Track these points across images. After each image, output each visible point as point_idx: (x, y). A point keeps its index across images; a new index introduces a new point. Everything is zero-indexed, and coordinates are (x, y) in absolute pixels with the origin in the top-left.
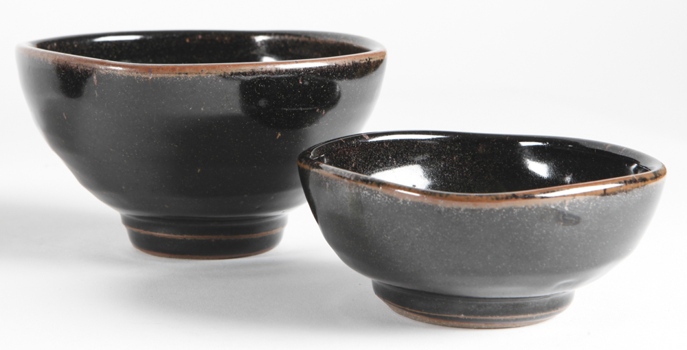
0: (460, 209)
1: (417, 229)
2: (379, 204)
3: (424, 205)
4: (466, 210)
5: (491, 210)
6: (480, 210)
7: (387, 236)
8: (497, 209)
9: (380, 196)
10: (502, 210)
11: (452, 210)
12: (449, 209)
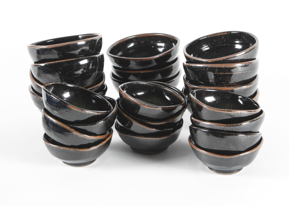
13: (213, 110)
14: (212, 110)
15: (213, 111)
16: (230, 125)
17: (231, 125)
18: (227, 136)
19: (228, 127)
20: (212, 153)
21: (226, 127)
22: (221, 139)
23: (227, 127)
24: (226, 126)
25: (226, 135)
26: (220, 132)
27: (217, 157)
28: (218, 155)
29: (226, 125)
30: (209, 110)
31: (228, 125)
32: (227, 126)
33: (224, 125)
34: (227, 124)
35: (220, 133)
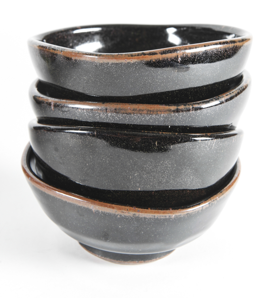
0: (108, 63)
1: (85, 78)
2: (62, 63)
3: (87, 62)
4: (112, 64)
5: (128, 63)
6: (121, 63)
7: (69, 83)
8: (132, 62)
9: (62, 58)
10: (135, 63)
11: (104, 64)
12: (102, 64)
13: (115, 61)
14: (111, 61)
15: (117, 64)
16: (187, 107)
17: (191, 107)
18: (180, 145)
19: (181, 113)
20: (128, 208)
21: (173, 114)
22: (159, 155)
23: (177, 114)
24: (174, 111)
25: (174, 141)
26: (155, 134)
27: (145, 218)
28: (149, 210)
29: (173, 108)
30: (101, 64)
31: (182, 107)
32: (177, 111)
33: (167, 107)
34: (178, 106)
35: (155, 139)
